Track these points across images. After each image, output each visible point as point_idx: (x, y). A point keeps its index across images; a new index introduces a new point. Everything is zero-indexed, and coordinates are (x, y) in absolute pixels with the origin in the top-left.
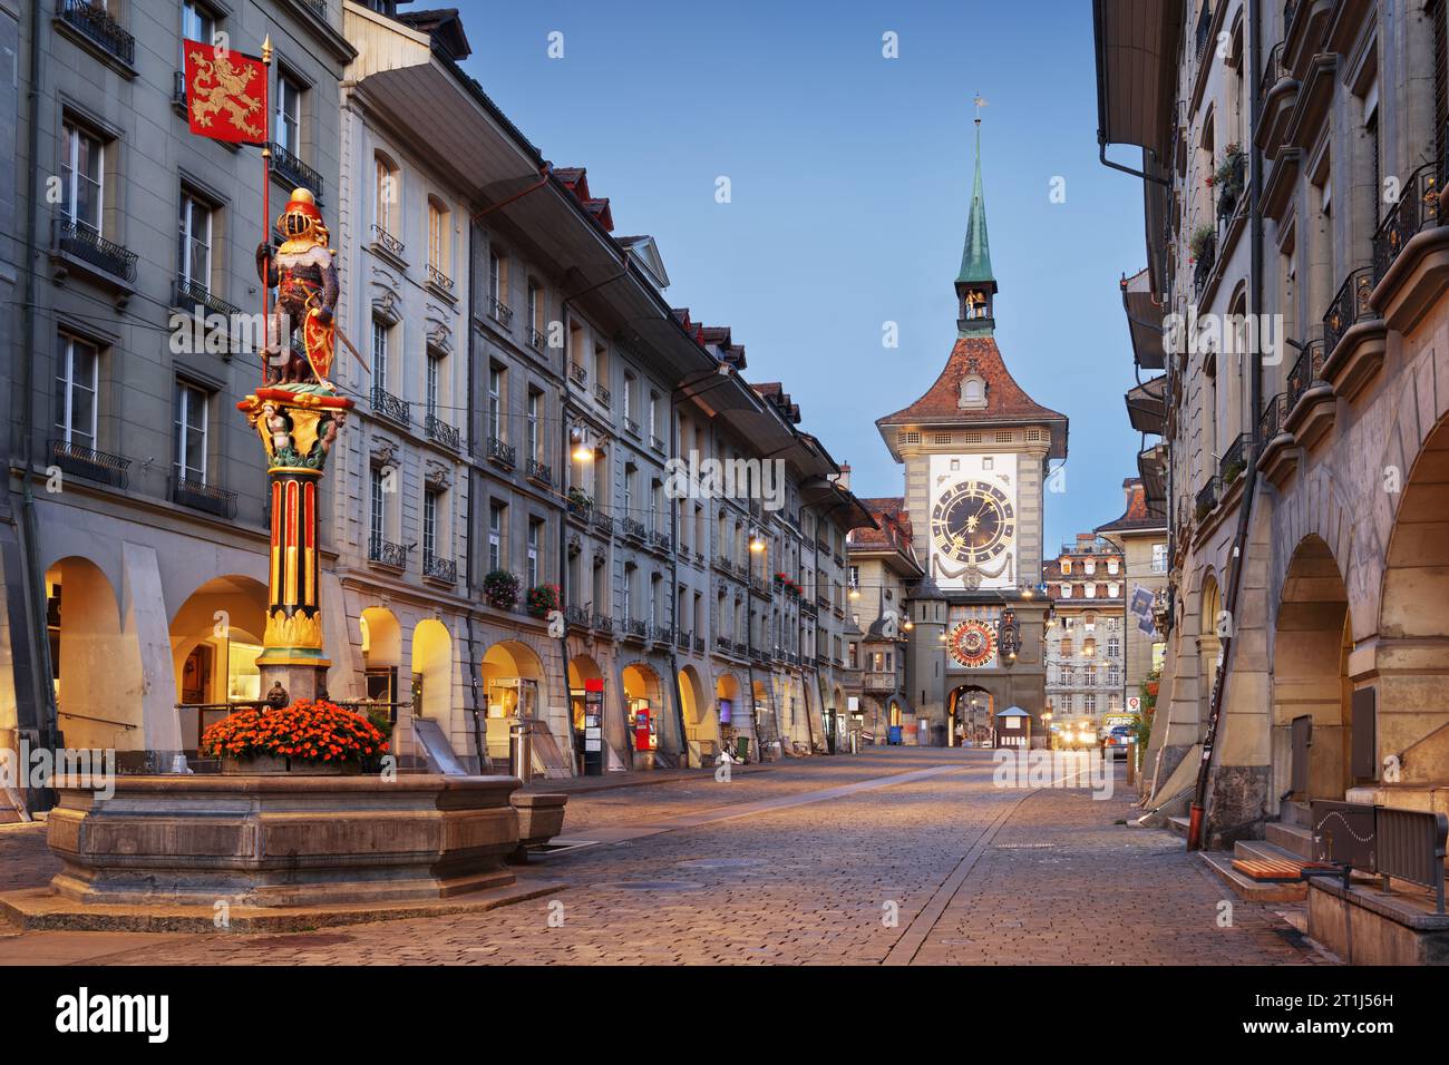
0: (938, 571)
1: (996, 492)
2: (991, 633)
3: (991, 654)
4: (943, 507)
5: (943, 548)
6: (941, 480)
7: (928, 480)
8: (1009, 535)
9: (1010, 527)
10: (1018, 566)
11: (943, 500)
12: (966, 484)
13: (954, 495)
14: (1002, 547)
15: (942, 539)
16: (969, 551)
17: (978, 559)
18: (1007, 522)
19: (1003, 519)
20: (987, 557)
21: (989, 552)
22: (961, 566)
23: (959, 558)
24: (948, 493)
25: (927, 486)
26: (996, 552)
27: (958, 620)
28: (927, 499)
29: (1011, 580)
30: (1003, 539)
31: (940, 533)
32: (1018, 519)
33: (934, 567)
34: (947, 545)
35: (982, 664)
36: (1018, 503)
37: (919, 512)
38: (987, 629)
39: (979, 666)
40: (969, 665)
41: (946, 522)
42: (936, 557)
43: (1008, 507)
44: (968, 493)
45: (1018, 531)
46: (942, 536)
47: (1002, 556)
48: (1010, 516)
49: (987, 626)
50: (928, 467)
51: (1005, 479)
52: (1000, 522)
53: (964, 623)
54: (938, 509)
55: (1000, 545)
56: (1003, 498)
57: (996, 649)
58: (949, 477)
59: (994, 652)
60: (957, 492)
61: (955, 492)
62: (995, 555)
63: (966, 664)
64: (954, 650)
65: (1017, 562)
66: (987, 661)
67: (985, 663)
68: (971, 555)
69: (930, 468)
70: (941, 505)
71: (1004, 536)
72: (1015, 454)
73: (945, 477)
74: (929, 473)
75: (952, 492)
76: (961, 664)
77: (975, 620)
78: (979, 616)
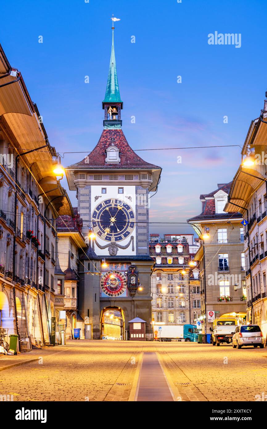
0: (95, 245)
1: (125, 205)
2: (123, 278)
3: (124, 289)
4: (98, 212)
5: (98, 233)
6: (97, 198)
7: (90, 198)
8: (132, 227)
9: (133, 223)
10: (137, 243)
11: (98, 208)
12: (110, 201)
13: (103, 206)
14: (129, 233)
15: (98, 229)
16: (112, 235)
17: (116, 239)
18: (131, 220)
19: (129, 219)
20: (120, 238)
21: (122, 236)
22: (107, 243)
23: (106, 239)
24: (101, 205)
25: (89, 201)
27: (106, 271)
28: (89, 208)
29: (133, 250)
30: (129, 229)
31: (96, 226)
32: (137, 219)
33: (93, 243)
34: (100, 232)
35: (118, 294)
36: (136, 211)
37: (85, 214)
38: (121, 276)
39: (117, 296)
40: (112, 295)
41: (99, 220)
43: (131, 213)
44: (111, 205)
45: (137, 225)
46: (97, 227)
47: (128, 238)
48: (133, 217)
49: (121, 274)
50: (90, 192)
51: (130, 199)
52: (127, 220)
54: (95, 213)
55: (127, 232)
56: (128, 208)
57: (126, 287)
58: (101, 197)
59: (125, 288)
60: (105, 205)
61: (104, 205)
62: (125, 237)
63: (110, 294)
64: (103, 288)
65: (136, 241)
66: (121, 293)
67: (120, 294)
68: (113, 237)
69: (91, 192)
70: (97, 211)
71: (130, 228)
72: (135, 186)
73: (99, 197)
74: (91, 194)
75: (103, 205)
76: (107, 295)
77: (115, 271)
78: (117, 269)
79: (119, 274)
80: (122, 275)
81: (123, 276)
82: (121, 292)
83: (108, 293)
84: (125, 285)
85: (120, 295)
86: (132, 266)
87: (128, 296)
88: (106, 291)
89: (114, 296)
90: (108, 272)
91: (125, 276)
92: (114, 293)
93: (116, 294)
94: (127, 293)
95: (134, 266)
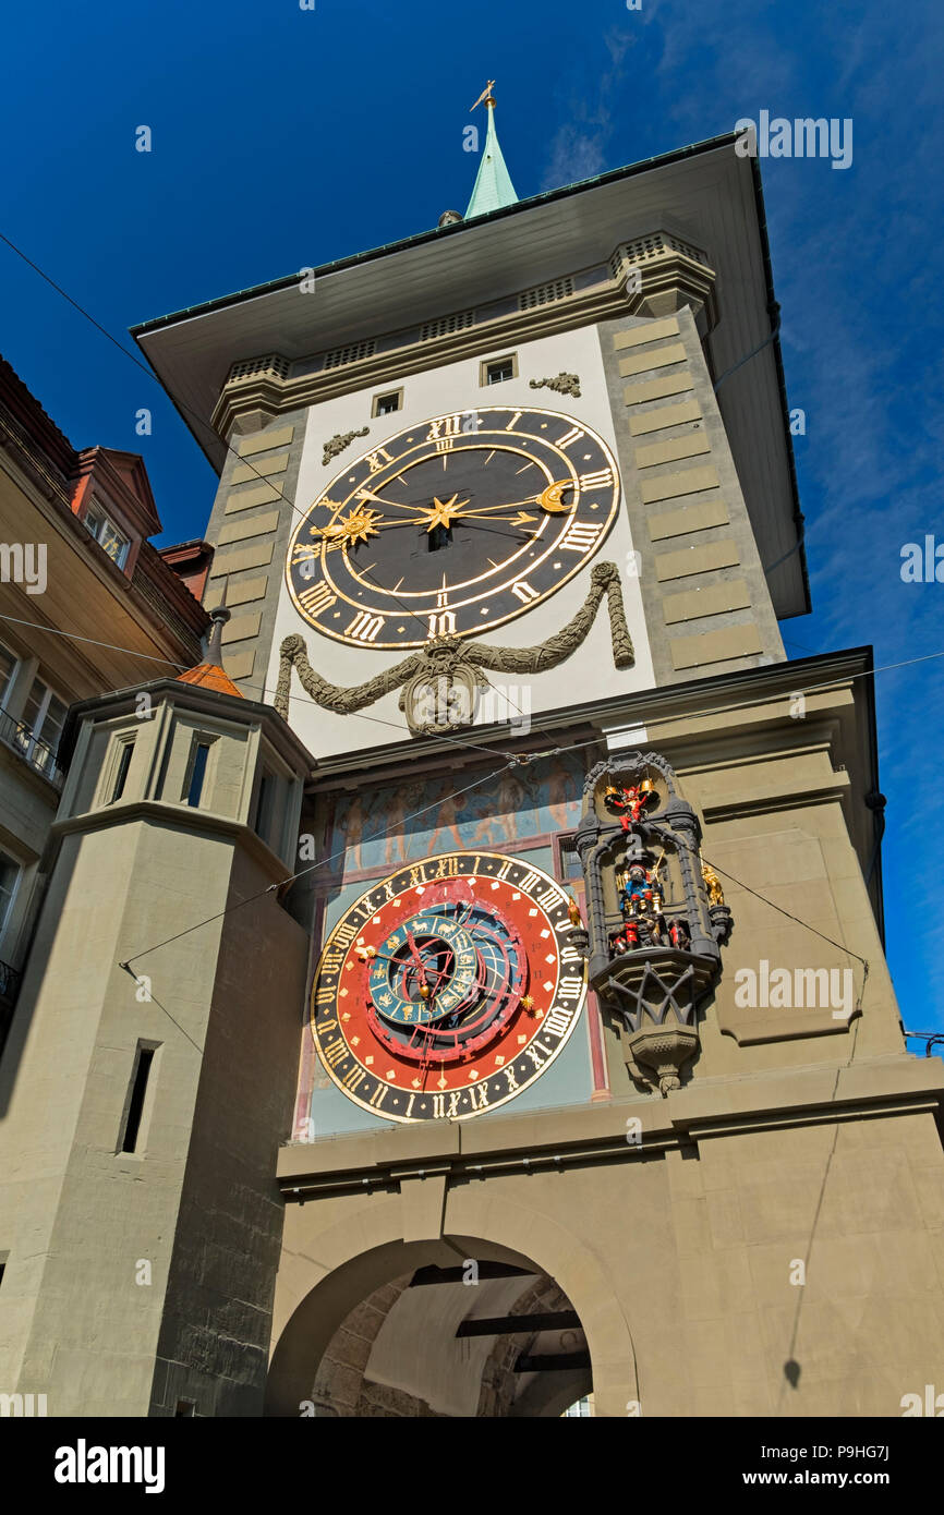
0: (298, 696)
1: (530, 421)
4: (338, 507)
5: (325, 618)
6: (333, 449)
7: (295, 459)
8: (598, 517)
9: (600, 494)
10: (649, 606)
11: (339, 490)
12: (422, 431)
13: (378, 469)
14: (571, 558)
15: (327, 593)
16: (431, 603)
17: (466, 618)
18: (584, 483)
19: (563, 482)
20: (506, 606)
21: (518, 587)
22: (394, 658)
23: (388, 635)
24: (362, 469)
25: (290, 474)
26: (545, 581)
27: (374, 875)
28: (283, 503)
29: (625, 662)
30: (574, 537)
31: (317, 580)
32: (627, 465)
33: (285, 686)
34: (339, 606)
35: (498, 1089)
36: (621, 428)
37: (250, 540)
38: (526, 886)
39: (484, 1107)
40: (424, 1109)
42: (294, 651)
43: (583, 445)
44: (433, 447)
45: (634, 496)
46: (326, 586)
47: (580, 587)
48: (594, 465)
50: (299, 433)
51: (567, 385)
53: (401, 882)
54: (320, 516)
55: (559, 555)
56: (558, 427)
57: (576, 988)
58: (366, 432)
59: (573, 1004)
60: (389, 458)
61: (382, 460)
62: (541, 589)
63: (405, 1097)
64: (336, 1033)
65: (646, 593)
66: (532, 1069)
67: (521, 1079)
68: (439, 615)
69: (304, 432)
70: (330, 504)
71: (578, 525)
72: (594, 328)
73: (353, 436)
74: (302, 443)
75: (374, 462)
76: (374, 1106)
77: (461, 859)
78: (478, 835)
79: (502, 875)
80: (535, 874)
81: (545, 885)
82: (525, 1059)
83: (382, 1091)
84: (565, 971)
85: (516, 1089)
86: (620, 766)
87: (607, 1087)
88: (363, 1070)
89: (447, 1109)
90: (387, 880)
91: (561, 886)
92: (442, 1082)
93: (472, 1091)
94: (600, 1052)
95: (636, 756)
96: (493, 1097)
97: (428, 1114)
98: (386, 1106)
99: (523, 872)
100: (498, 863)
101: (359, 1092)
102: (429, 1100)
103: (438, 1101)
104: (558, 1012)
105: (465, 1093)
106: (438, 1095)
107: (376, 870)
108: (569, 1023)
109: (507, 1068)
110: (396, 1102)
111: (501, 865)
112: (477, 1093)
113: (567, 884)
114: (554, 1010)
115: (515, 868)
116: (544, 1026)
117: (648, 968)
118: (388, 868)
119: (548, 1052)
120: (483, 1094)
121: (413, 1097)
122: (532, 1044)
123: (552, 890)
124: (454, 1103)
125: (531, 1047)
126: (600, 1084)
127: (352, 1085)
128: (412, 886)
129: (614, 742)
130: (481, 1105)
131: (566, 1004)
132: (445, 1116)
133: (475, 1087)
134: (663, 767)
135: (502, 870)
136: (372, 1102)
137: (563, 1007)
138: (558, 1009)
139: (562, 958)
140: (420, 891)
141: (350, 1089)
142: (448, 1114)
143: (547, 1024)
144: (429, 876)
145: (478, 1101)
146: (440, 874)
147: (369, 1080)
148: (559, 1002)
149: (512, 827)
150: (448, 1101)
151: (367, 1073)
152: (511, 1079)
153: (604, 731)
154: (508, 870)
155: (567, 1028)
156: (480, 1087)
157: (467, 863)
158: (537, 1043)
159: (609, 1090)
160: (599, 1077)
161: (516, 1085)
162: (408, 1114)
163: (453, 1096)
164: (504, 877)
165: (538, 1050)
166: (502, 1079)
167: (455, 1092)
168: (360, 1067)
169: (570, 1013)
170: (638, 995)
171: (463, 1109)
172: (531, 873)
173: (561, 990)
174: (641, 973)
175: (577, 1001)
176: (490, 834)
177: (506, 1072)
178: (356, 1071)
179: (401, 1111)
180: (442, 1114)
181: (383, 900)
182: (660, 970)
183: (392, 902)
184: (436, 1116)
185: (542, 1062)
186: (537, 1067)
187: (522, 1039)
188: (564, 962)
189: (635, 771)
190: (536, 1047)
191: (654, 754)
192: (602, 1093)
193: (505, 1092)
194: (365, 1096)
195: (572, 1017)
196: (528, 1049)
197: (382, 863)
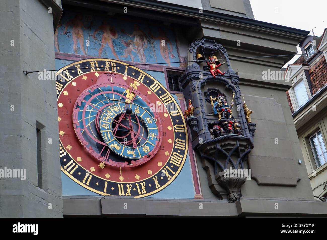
35: (150, 186)
38: (153, 88)
40: (113, 190)
53: (85, 67)
57: (183, 145)
63: (102, 182)
66: (166, 179)
67: (161, 183)
76: (85, 184)
77: (118, 65)
78: (125, 55)
80: (158, 84)
81: (163, 91)
82: (162, 174)
83: (89, 177)
84: (177, 135)
86: (207, 45)
87: (201, 194)
88: (76, 164)
89: (125, 192)
90: (76, 63)
91: (171, 94)
92: (121, 178)
93: (137, 185)
94: (197, 177)
95: (214, 43)
96: (149, 190)
97: (116, 192)
98: (92, 185)
99: (152, 82)
100: (138, 73)
101: (75, 175)
102: (115, 185)
103: (121, 187)
104: (175, 154)
105: (134, 186)
106: (120, 184)
107: (69, 56)
108: (182, 161)
109: (154, 177)
110: (97, 184)
111: (140, 75)
112: (140, 187)
113: (174, 94)
114: (174, 153)
115: (146, 77)
116: (170, 160)
117: (238, 143)
118: (76, 57)
119: (174, 173)
120: (143, 188)
121: (106, 183)
122: (165, 167)
123: (166, 94)
124: (129, 190)
125: (165, 169)
126: (198, 192)
127: (71, 170)
128: (92, 71)
129: (206, 33)
130: (143, 193)
131: (179, 151)
132: (125, 195)
133: (139, 183)
134: (225, 53)
135: (140, 77)
136: (84, 181)
137: (178, 152)
138: (175, 153)
139: (175, 129)
140: (97, 75)
141: (69, 172)
142: (127, 194)
143: (171, 159)
144: (102, 69)
145: (141, 190)
146: (107, 70)
147: (79, 169)
148: (176, 150)
149: (143, 56)
150: (125, 188)
151: (79, 166)
152: (156, 182)
153: (203, 25)
154: (143, 78)
155: (181, 163)
156: (141, 184)
157: (121, 68)
158: (167, 167)
159: (202, 195)
160: (197, 188)
161: (159, 186)
162: (105, 191)
163: (128, 186)
164: (142, 81)
165: (168, 171)
166: (151, 181)
167: (129, 184)
168: (74, 162)
169: (182, 156)
170: (228, 154)
171: (135, 193)
172: (155, 83)
173: (176, 144)
174: (233, 145)
175: (184, 151)
176: (132, 56)
177: (154, 178)
178: (72, 164)
179: (101, 188)
180: (123, 194)
181: (76, 74)
182: (241, 146)
183: (82, 76)
184: (120, 194)
185: (170, 177)
186: (169, 179)
187: (160, 164)
188: (176, 131)
189: (212, 50)
190: (167, 169)
191: (221, 45)
192: (199, 196)
193: (154, 188)
194: (80, 178)
195: (183, 158)
196: (163, 169)
197: (72, 52)
